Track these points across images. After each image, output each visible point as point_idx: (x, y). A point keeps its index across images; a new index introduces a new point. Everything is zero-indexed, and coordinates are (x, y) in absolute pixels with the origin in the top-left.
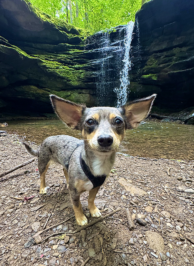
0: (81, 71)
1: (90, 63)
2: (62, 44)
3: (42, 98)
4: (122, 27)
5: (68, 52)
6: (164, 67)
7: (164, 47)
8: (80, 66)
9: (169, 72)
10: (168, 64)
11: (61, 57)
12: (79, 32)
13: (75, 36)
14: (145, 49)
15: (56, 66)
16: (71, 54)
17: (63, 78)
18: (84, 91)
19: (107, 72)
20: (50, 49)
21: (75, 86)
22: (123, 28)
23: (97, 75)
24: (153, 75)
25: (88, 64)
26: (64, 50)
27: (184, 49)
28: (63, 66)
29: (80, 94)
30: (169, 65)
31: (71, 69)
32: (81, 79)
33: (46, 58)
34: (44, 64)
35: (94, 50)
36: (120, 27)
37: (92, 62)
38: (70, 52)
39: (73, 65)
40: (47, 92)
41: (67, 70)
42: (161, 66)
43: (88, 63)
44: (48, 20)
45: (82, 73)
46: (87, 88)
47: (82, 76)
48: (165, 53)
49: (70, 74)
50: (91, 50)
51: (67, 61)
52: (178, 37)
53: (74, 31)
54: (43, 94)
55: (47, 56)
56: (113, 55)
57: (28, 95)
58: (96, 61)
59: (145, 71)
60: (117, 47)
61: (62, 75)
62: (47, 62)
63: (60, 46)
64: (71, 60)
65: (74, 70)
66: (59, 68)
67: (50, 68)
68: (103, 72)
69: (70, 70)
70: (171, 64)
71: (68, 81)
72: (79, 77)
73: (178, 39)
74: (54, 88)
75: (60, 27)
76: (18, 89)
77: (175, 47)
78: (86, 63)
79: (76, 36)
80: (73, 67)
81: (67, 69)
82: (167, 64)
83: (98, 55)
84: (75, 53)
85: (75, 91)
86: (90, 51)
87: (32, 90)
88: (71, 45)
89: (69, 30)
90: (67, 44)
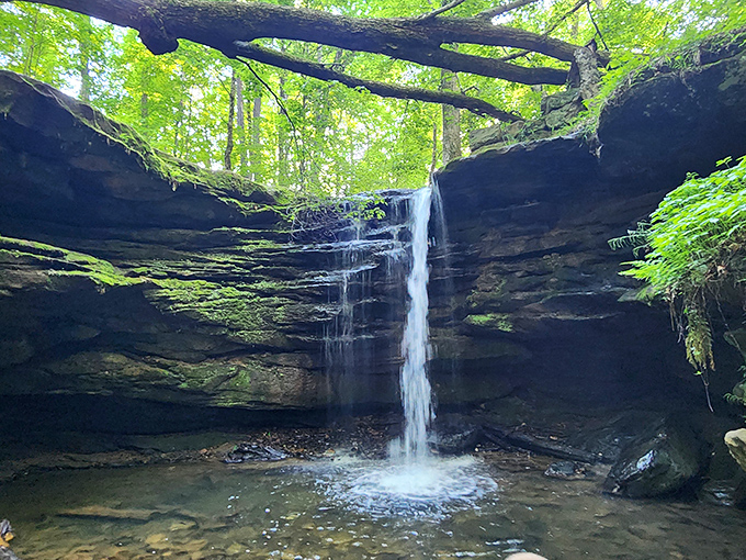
0: (276, 300)
1: (307, 280)
2: (223, 229)
3: (136, 389)
4: (399, 194)
5: (238, 248)
6: (527, 301)
7: (518, 249)
8: (272, 285)
9: (543, 316)
10: (537, 293)
11: (218, 262)
12: (275, 197)
13: (264, 209)
14: (465, 249)
15: (200, 293)
16: (249, 254)
17: (216, 325)
18: (282, 359)
19: (357, 307)
20: (184, 241)
21: (255, 344)
22: (401, 197)
23: (326, 315)
24: (498, 317)
25: (300, 284)
26: (227, 244)
27: (573, 260)
28: (220, 291)
29: (269, 367)
30: (540, 297)
31: (245, 293)
32: (275, 323)
33: (170, 269)
34: (163, 293)
35: (319, 246)
36: (391, 193)
37: (313, 277)
38: (244, 248)
39: (251, 281)
40: (158, 369)
41: (231, 300)
42: (519, 296)
43: (300, 278)
44: (191, 177)
45: (280, 305)
46: (294, 348)
47: (280, 314)
48: (524, 265)
49: (240, 310)
50: (311, 246)
51: (235, 273)
52: (552, 228)
53: (260, 197)
54: (141, 378)
55: (172, 263)
56: (377, 262)
57: (88, 386)
58: (324, 275)
59: (474, 305)
60: (386, 242)
61: (215, 316)
62: (175, 284)
63: (216, 234)
64: (245, 268)
65: (255, 297)
66: (209, 298)
67: (181, 302)
68: (346, 307)
69: (241, 297)
70: (545, 295)
71: (232, 330)
72: (268, 319)
73: (553, 234)
74: (184, 355)
75: (222, 190)
76: (60, 367)
77: (549, 252)
78: (293, 279)
79: (267, 208)
80: (252, 286)
81: (230, 298)
82: (534, 293)
83: (330, 261)
84: (260, 250)
85: (253, 359)
86: (305, 247)
87: (108, 367)
88: (249, 231)
89: (247, 195)
90: (240, 229)
